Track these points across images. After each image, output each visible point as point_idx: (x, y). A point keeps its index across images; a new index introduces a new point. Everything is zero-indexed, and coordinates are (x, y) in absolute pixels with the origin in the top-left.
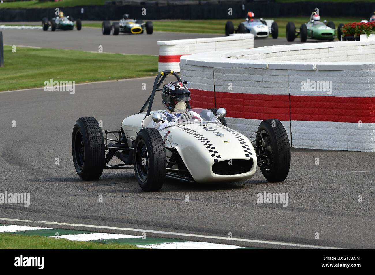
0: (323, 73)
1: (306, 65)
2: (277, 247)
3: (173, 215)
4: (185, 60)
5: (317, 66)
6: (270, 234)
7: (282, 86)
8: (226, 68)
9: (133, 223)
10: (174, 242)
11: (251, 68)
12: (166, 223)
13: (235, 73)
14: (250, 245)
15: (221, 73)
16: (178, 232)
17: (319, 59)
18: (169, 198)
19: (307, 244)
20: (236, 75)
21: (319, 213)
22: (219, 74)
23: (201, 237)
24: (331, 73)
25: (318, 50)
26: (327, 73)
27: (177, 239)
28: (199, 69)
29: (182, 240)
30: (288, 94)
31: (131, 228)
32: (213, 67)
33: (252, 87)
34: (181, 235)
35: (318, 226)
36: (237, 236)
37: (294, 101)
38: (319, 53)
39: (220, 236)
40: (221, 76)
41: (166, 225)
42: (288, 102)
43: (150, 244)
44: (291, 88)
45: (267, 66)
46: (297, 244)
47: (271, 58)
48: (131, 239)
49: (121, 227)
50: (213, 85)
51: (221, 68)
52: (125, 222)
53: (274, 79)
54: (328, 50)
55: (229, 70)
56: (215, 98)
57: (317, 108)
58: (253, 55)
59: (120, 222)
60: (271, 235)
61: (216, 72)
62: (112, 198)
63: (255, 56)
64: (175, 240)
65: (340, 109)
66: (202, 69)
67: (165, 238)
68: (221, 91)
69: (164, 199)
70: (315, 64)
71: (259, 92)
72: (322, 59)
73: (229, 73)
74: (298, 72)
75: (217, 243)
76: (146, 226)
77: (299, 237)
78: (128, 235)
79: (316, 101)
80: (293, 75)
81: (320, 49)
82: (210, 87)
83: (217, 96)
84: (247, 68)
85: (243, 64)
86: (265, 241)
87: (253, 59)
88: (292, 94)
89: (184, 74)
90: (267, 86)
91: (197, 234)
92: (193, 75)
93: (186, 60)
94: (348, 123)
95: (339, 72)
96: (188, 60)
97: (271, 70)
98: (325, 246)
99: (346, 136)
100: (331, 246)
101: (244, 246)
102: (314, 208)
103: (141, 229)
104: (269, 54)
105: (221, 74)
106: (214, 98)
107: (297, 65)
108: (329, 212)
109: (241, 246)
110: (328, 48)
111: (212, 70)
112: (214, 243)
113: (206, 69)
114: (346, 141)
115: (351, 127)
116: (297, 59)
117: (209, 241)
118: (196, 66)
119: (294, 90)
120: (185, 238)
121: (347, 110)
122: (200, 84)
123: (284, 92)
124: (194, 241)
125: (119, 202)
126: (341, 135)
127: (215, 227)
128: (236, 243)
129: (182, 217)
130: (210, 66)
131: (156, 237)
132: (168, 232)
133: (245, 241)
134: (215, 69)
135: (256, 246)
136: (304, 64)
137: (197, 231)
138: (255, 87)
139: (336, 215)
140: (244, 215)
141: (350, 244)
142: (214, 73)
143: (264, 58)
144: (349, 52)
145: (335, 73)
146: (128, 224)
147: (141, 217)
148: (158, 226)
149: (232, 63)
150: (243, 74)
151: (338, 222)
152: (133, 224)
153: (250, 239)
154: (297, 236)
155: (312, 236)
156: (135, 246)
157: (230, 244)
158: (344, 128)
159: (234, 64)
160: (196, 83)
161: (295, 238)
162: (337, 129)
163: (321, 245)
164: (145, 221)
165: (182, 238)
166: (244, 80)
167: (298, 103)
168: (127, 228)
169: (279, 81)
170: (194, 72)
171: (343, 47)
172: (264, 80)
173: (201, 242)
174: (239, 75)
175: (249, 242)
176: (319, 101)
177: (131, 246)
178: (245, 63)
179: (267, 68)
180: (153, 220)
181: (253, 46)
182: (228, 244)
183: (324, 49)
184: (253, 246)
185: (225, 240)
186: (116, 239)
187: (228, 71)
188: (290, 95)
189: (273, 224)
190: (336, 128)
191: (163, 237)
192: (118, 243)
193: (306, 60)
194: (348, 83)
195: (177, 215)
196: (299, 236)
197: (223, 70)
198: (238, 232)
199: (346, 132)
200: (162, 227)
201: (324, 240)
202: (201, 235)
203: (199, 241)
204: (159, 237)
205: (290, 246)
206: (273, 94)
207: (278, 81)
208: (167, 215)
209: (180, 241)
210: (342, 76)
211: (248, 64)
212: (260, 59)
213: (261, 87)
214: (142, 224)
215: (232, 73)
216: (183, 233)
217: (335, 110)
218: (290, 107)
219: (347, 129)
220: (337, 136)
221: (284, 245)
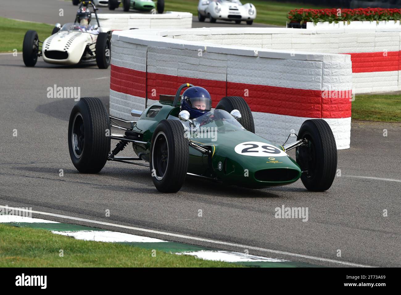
0: (264, 60)
1: (247, 51)
2: (202, 243)
3: (93, 201)
4: (117, 36)
5: (259, 52)
6: (195, 230)
7: (220, 71)
8: (161, 48)
9: (49, 207)
10: (92, 231)
11: (187, 49)
12: (85, 210)
13: (170, 54)
14: (173, 240)
15: (155, 52)
16: (97, 221)
17: (261, 45)
18: (90, 182)
19: (235, 242)
20: (171, 56)
21: (250, 210)
22: (153, 53)
23: (121, 228)
24: (273, 61)
25: (261, 35)
26: (269, 61)
27: (95, 228)
28: (131, 46)
29: (101, 229)
30: (225, 80)
31: (46, 212)
32: (147, 46)
33: (188, 70)
34: (100, 223)
35: (248, 225)
36: (160, 229)
37: (231, 88)
38: (261, 39)
39: (142, 228)
40: (155, 55)
41: (85, 211)
42: (224, 89)
43: (66, 231)
44: (229, 74)
45: (206, 49)
46: (224, 242)
47: (210, 40)
48: (46, 224)
49: (36, 211)
50: (146, 65)
51: (155, 47)
52: (41, 205)
53: (211, 63)
54: (272, 36)
55: (164, 49)
56: (147, 79)
57: (255, 97)
58: (190, 36)
59: (35, 204)
60: (197, 231)
61: (149, 51)
62: (29, 178)
63: (193, 37)
64: (94, 229)
65: (279, 100)
66: (134, 47)
67: (83, 226)
68: (153, 72)
69: (84, 183)
70: (256, 50)
71: (195, 76)
72: (264, 45)
73: (163, 53)
74: (238, 57)
75: (138, 235)
76: (63, 211)
77: (227, 235)
78: (43, 219)
79: (255, 90)
80: (232, 61)
81: (263, 35)
82: (142, 67)
83: (149, 77)
84: (183, 50)
85: (179, 44)
86: (190, 236)
87: (190, 40)
88: (229, 80)
89: (116, 51)
90: (203, 70)
91: (118, 224)
92: (124, 52)
93: (119, 36)
94: (287, 116)
95: (282, 60)
96: (120, 36)
97: (209, 53)
98: (254, 246)
99: (284, 130)
100: (260, 247)
101: (167, 240)
102: (244, 205)
103: (58, 214)
104: (208, 36)
105: (155, 54)
106: (145, 79)
107: (237, 50)
108: (260, 210)
109: (163, 240)
110: (271, 34)
111: (146, 48)
112: (135, 235)
113: (139, 47)
114: (284, 136)
115: (291, 120)
116: (237, 44)
117: (129, 231)
118: (129, 43)
119: (232, 76)
120: (104, 227)
121: (287, 103)
122: (131, 62)
123: (221, 78)
124: (114, 231)
125: (35, 184)
126: (279, 128)
127: (137, 218)
128: (159, 236)
129: (103, 204)
130: (144, 44)
131: (72, 224)
132: (87, 219)
133: (168, 235)
134: (149, 48)
135: (180, 241)
136: (245, 50)
137: (118, 221)
138: (191, 70)
139: (268, 214)
140: (169, 207)
141: (281, 246)
142: (147, 52)
143: (202, 40)
144: (294, 40)
145: (277, 61)
146: (44, 207)
147: (59, 201)
148: (75, 212)
149: (167, 43)
150: (179, 55)
151: (269, 221)
152: (49, 209)
153: (174, 233)
154: (224, 234)
155: (240, 234)
156: (50, 231)
157: (152, 237)
158: (283, 121)
159: (170, 44)
160: (128, 62)
161: (222, 236)
162: (275, 122)
163: (249, 245)
164: (62, 206)
165: (101, 227)
166: (179, 62)
167: (236, 90)
168: (43, 211)
169: (217, 65)
170: (126, 49)
171: (287, 34)
172: (201, 63)
173: (121, 232)
174: (174, 56)
175: (173, 236)
176: (259, 91)
177: (45, 232)
178: (182, 44)
179: (205, 50)
180: (72, 206)
181: (190, 26)
182: (150, 237)
183: (267, 35)
184: (176, 240)
185: (147, 232)
186: (30, 223)
187: (163, 51)
188: (227, 81)
189: (199, 219)
190: (274, 120)
191: (81, 224)
192: (32, 227)
193: (247, 45)
194: (291, 73)
195: (98, 202)
196: (227, 233)
197: (158, 49)
198: (162, 225)
199: (285, 126)
200: (80, 213)
201: (253, 239)
202: (121, 225)
203: (119, 232)
204: (76, 224)
205: (217, 244)
206: (209, 79)
207: (215, 66)
208: (87, 201)
209: (99, 231)
210: (285, 65)
211: (184, 45)
212: (197, 40)
213: (197, 70)
214: (59, 209)
215: (167, 54)
216: (103, 221)
217: (275, 101)
218: (227, 95)
219: (287, 122)
220: (274, 129)
221: (210, 242)
